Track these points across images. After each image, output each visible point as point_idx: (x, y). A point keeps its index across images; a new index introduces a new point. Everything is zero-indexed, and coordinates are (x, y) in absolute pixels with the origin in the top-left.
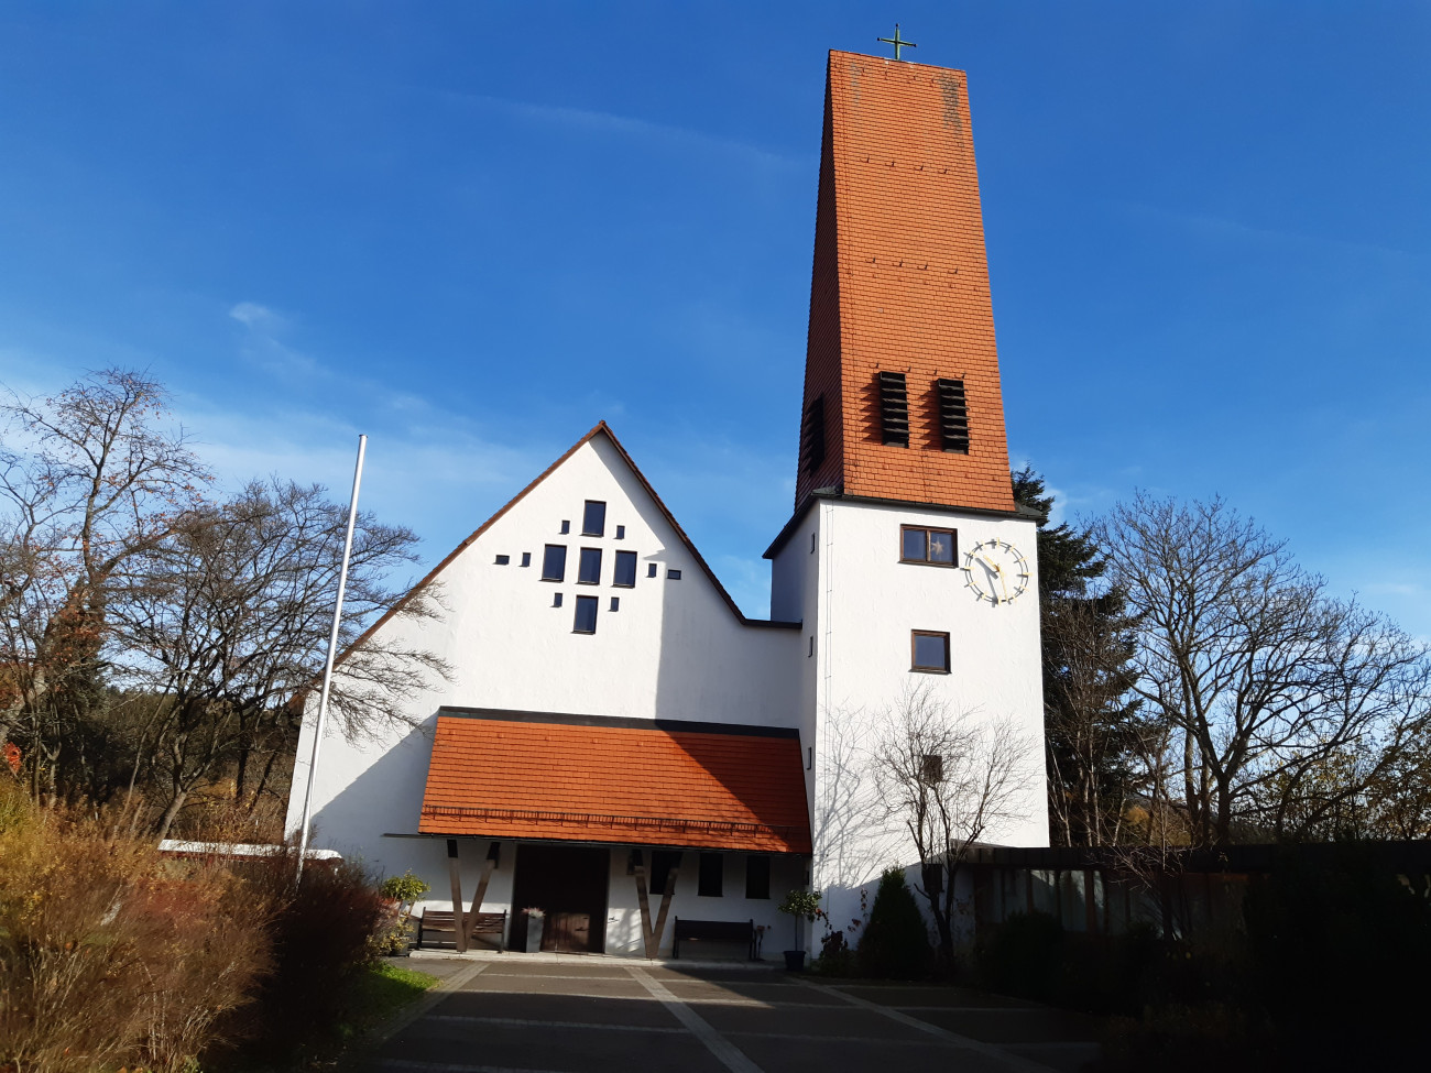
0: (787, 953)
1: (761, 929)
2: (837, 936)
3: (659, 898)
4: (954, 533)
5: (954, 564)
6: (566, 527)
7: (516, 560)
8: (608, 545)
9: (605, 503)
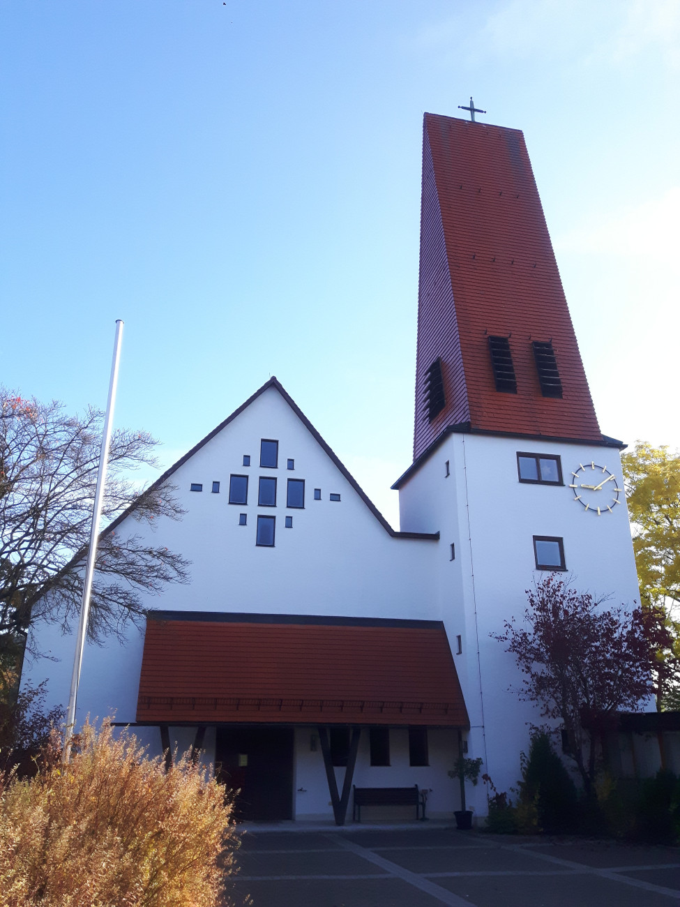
0: (456, 813)
1: (425, 792)
2: (500, 798)
3: (344, 769)
4: (557, 458)
5: (560, 483)
6: (247, 461)
7: (207, 487)
8: (282, 475)
9: (277, 442)
